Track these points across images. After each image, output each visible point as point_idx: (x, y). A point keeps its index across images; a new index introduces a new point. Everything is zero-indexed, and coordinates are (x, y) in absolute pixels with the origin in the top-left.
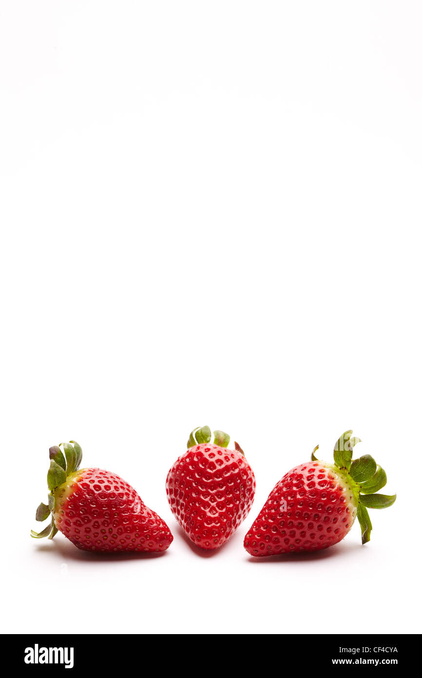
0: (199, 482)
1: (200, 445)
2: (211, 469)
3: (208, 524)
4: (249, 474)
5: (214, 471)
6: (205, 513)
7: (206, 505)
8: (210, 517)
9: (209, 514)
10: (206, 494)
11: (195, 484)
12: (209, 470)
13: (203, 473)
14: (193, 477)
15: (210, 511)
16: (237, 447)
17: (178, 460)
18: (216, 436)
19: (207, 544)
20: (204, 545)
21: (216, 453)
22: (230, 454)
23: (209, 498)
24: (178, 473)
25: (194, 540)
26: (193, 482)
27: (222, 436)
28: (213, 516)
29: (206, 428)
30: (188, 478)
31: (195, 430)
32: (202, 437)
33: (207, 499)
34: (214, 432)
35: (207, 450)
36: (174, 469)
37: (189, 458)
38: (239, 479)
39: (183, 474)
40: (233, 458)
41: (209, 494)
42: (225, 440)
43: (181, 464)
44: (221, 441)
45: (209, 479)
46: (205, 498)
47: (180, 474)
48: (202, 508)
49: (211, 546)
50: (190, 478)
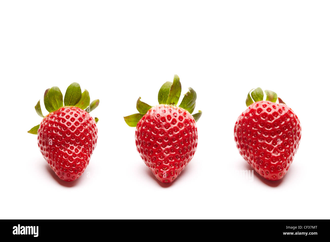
0: (263, 131)
1: (258, 103)
2: (271, 121)
3: (274, 162)
4: (297, 121)
5: (273, 121)
6: (270, 154)
7: (270, 148)
8: (274, 157)
9: (273, 155)
10: (269, 140)
11: (260, 133)
12: (269, 121)
13: (265, 124)
14: (257, 127)
15: (274, 152)
16: (281, 101)
17: (243, 115)
18: (267, 95)
19: (274, 177)
20: (272, 178)
21: (272, 108)
22: (282, 108)
23: (271, 142)
24: (244, 125)
25: (263, 174)
26: (257, 131)
27: (271, 94)
28: (276, 156)
29: (259, 89)
30: (253, 128)
31: (250, 91)
32: (257, 96)
33: (270, 143)
34: (265, 91)
35: (264, 106)
36: (240, 122)
37: (251, 113)
38: (291, 126)
39: (248, 126)
40: (284, 110)
41: (272, 139)
42: (274, 96)
43: (246, 118)
44: (271, 98)
45: (270, 128)
46: (269, 143)
47: (246, 126)
48: (268, 151)
49: (277, 178)
50: (255, 128)
